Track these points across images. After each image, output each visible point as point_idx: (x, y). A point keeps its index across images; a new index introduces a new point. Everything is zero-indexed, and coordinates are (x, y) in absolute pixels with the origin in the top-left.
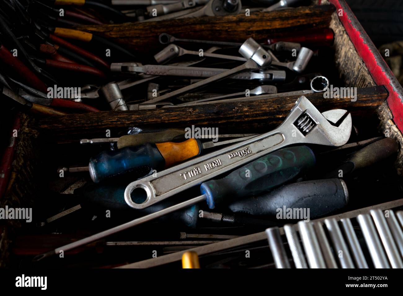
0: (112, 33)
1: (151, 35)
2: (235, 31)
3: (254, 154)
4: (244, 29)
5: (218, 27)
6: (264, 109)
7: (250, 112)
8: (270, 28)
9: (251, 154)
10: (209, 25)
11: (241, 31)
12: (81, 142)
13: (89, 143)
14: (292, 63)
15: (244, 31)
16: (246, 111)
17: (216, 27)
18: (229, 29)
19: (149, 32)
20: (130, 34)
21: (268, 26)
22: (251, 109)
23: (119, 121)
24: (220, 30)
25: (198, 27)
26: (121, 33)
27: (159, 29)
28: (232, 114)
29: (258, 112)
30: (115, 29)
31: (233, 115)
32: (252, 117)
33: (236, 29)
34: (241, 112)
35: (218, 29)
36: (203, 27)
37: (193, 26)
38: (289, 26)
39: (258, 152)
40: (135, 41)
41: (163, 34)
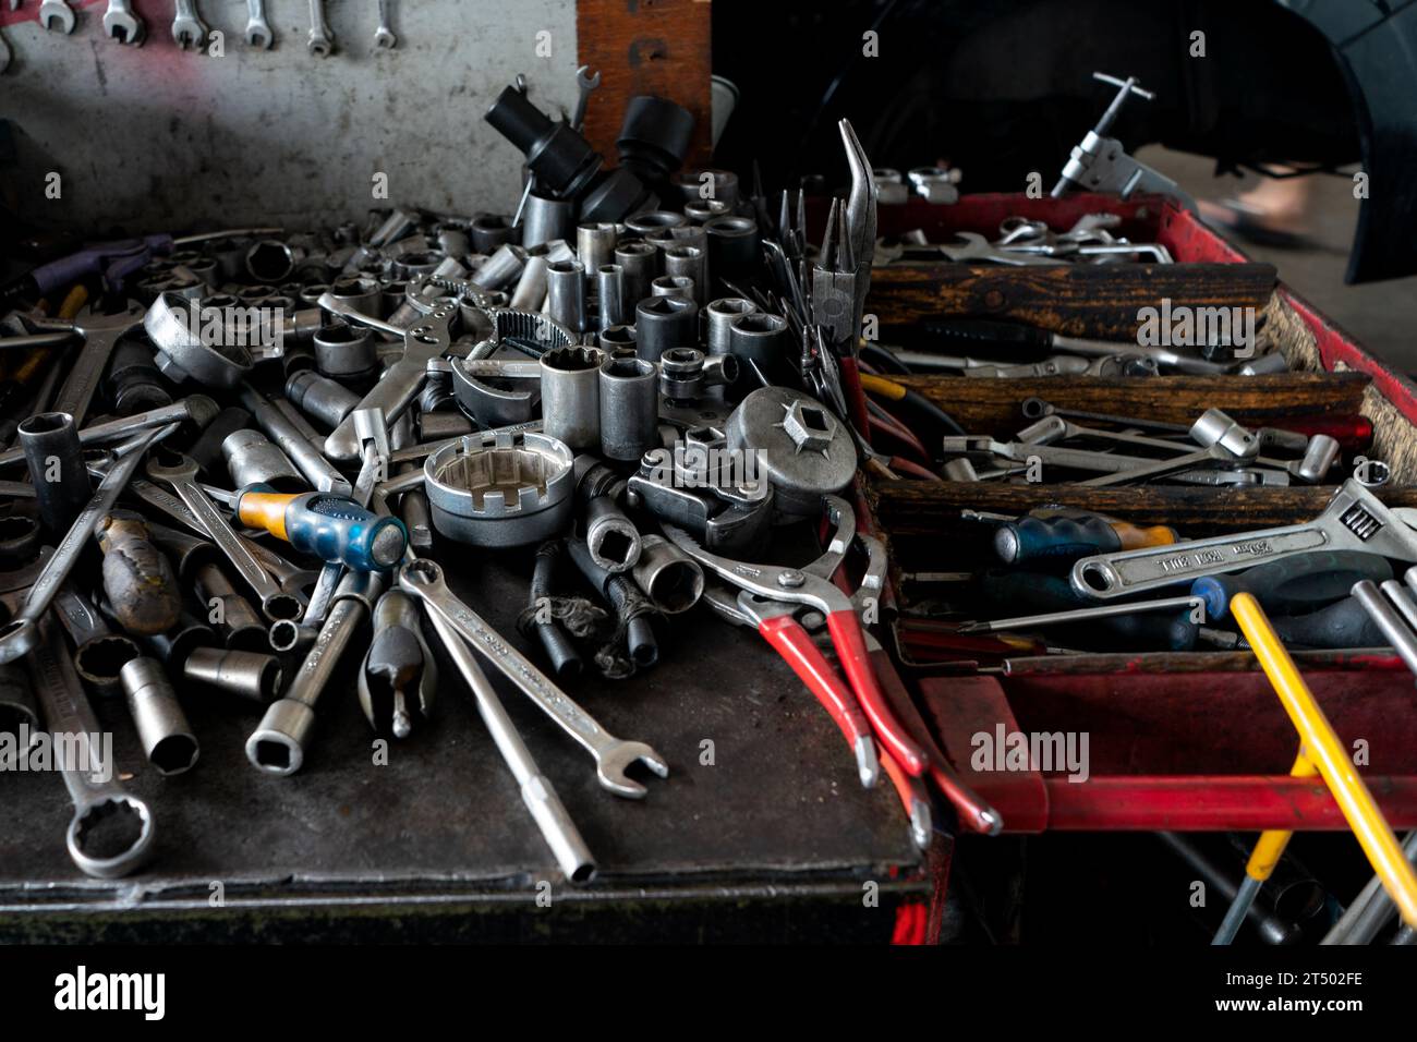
0: (935, 391)
1: (1004, 401)
2: (1168, 407)
3: (1277, 554)
4: (1186, 405)
5: (1137, 397)
6: (1275, 501)
7: (1249, 505)
8: (1236, 407)
9: (1270, 553)
10: (1119, 391)
11: (1179, 408)
12: (964, 516)
13: (976, 519)
14: (1297, 462)
15: (1184, 408)
16: (1242, 503)
17: (1131, 395)
18: (1156, 401)
19: (1004, 394)
20: (967, 395)
21: (1233, 402)
22: (1250, 498)
23: (1015, 497)
24: (1139, 402)
25: (1097, 393)
26: (951, 392)
27: (1023, 389)
28: (1214, 504)
29: (1263, 507)
30: (943, 383)
31: (1215, 508)
32: (1251, 517)
33: (1169, 404)
34: (1232, 503)
35: (1135, 399)
36: (1107, 393)
37: (1088, 390)
38: (1276, 405)
39: (1283, 552)
40: (971, 410)
41: (1030, 400)
